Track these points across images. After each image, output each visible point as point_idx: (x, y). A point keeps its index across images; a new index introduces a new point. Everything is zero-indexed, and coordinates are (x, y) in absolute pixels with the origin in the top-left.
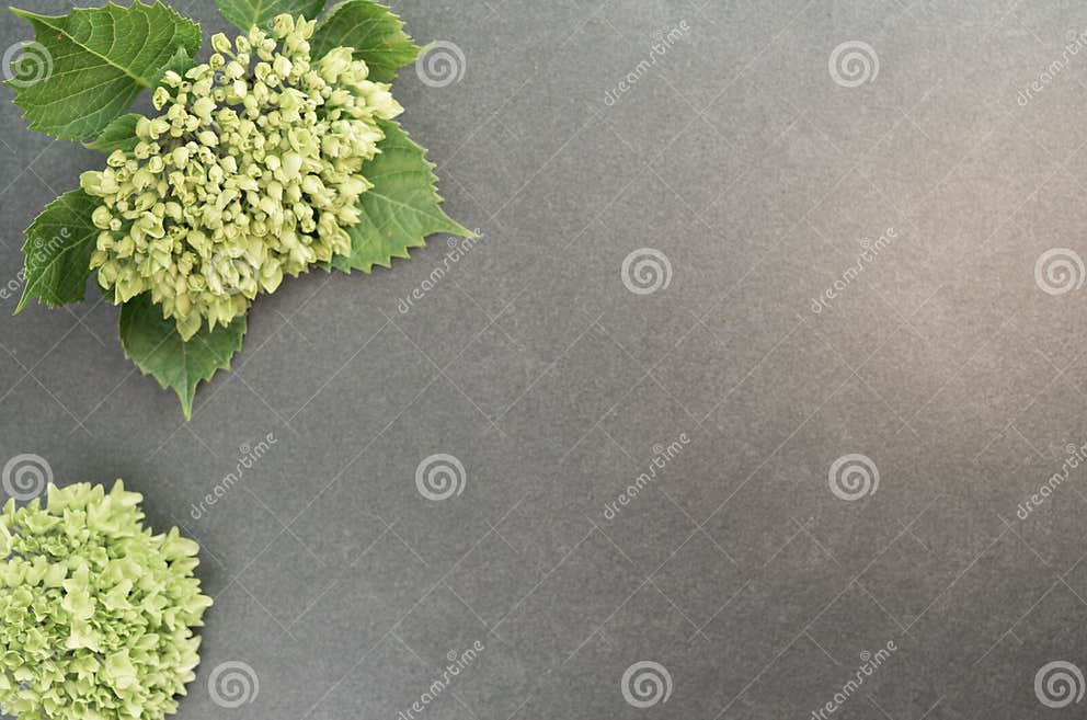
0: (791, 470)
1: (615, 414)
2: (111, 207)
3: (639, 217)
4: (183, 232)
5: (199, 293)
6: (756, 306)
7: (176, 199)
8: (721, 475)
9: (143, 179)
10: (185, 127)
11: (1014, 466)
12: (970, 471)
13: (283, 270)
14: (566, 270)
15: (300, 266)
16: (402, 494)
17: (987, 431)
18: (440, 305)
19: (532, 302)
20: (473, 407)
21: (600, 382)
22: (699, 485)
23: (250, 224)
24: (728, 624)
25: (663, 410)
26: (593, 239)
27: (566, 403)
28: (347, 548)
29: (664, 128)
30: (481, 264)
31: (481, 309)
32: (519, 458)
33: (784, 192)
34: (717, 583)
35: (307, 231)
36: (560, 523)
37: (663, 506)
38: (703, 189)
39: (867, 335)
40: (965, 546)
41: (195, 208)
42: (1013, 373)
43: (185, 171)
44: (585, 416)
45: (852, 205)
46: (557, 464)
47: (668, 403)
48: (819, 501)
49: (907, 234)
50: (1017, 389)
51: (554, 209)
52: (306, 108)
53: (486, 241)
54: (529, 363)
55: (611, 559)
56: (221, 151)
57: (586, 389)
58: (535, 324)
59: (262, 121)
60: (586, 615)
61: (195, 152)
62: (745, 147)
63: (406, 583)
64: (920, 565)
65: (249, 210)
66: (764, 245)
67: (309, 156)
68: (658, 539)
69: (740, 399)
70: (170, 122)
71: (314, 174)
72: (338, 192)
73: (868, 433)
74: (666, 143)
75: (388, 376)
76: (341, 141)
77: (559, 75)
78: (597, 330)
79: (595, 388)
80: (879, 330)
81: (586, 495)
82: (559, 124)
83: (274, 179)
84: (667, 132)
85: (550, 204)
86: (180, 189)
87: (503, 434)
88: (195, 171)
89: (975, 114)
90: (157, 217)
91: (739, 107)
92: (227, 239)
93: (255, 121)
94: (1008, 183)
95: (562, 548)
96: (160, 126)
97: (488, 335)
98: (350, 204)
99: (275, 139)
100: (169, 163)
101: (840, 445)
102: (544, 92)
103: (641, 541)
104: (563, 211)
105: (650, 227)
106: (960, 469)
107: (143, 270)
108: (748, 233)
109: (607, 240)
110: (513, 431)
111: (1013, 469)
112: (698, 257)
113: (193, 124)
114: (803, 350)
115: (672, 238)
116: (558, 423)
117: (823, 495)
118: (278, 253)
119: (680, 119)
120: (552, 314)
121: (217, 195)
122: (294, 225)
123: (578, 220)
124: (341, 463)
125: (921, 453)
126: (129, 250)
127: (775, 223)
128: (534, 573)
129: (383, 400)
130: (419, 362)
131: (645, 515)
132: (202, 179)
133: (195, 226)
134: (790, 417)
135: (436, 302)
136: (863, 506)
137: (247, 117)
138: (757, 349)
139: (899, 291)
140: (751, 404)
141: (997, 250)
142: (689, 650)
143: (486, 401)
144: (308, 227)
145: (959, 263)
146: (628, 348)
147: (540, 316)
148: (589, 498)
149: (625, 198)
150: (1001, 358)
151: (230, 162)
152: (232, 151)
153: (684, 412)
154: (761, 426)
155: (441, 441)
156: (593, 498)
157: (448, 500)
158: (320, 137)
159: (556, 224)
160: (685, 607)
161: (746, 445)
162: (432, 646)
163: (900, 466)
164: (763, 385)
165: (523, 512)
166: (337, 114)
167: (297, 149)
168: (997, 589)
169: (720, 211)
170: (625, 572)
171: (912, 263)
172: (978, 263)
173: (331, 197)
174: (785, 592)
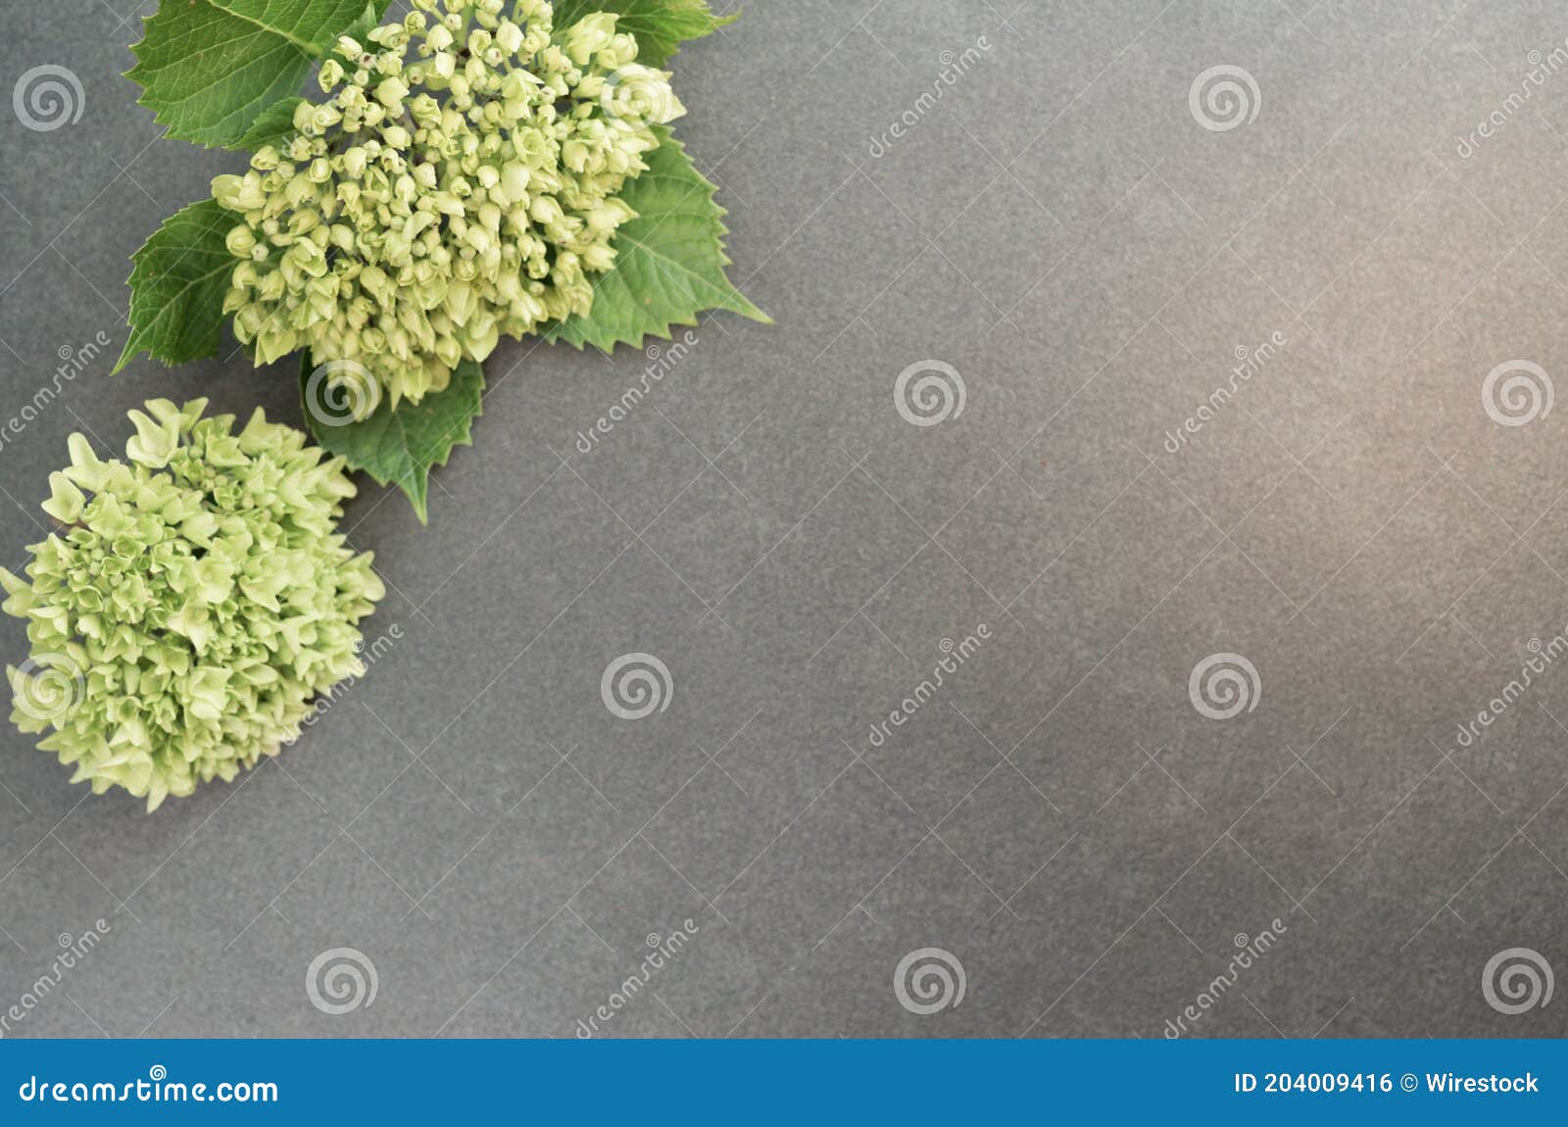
0: (1140, 678)
1: (887, 597)
2: (254, 227)
3: (921, 312)
4: (354, 268)
5: (378, 355)
6: (1090, 440)
7: (347, 221)
8: (1039, 686)
9: (300, 190)
10: (362, 119)
11: (1463, 672)
12: (1398, 680)
13: (499, 330)
14: (816, 389)
15: (524, 326)
16: (579, 712)
17: (1424, 622)
18: (634, 441)
19: (766, 436)
20: (682, 587)
21: (866, 552)
22: (1008, 700)
23: (452, 262)
24: (1050, 899)
25: (956, 591)
26: (855, 346)
27: (817, 582)
28: (500, 791)
29: (956, 184)
30: (695, 380)
31: (693, 445)
32: (749, 661)
33: (1130, 277)
34: (1034, 842)
35: (535, 276)
36: (808, 755)
37: (956, 731)
38: (1014, 272)
39: (1250, 484)
40: (1393, 787)
41: (374, 236)
42: (1462, 537)
43: (362, 183)
44: (843, 601)
45: (1229, 296)
46: (803, 669)
47: (964, 581)
48: (1181, 723)
49: (1308, 338)
50: (1467, 561)
51: (799, 302)
52: (539, 99)
53: (701, 349)
54: (763, 525)
55: (881, 806)
56: (414, 155)
57: (846, 562)
58: (771, 467)
59: (476, 114)
60: (845, 888)
61: (376, 155)
62: (1075, 213)
63: (586, 841)
64: (1328, 815)
65: (452, 242)
66: (1102, 353)
67: (542, 169)
68: (949, 778)
69: (1067, 575)
70: (341, 110)
71: (549, 194)
72: (585, 223)
73: (1251, 624)
74: (961, 208)
75: (559, 543)
76: (591, 149)
77: (805, 109)
78: (861, 476)
79: (859, 559)
80: (1268, 476)
81: (845, 715)
82: (806, 179)
83: (488, 200)
84: (962, 190)
85: (793, 294)
86: (353, 207)
87: (725, 627)
88: (376, 182)
89: (1406, 165)
90: (318, 246)
91: (1065, 154)
92: (418, 282)
93: (465, 114)
94: (1454, 263)
95: (811, 790)
96: (327, 115)
97: (705, 484)
98: (603, 241)
99: (493, 142)
100: (339, 169)
101: (1211, 642)
102: (785, 133)
103: (924, 780)
104: (812, 304)
105: (938, 328)
106: (1385, 678)
107: (297, 319)
108: (1078, 335)
109: (876, 346)
110: (741, 623)
111: (1464, 677)
112: (1006, 370)
113: (374, 115)
114: (1158, 504)
115: (970, 344)
116: (805, 609)
117: (1187, 714)
118: (495, 305)
119: (981, 172)
120: (795, 453)
121: (405, 219)
122: (517, 265)
123: (834, 318)
124: (492, 668)
125: (1328, 654)
126: (277, 290)
127: (1117, 321)
128: (770, 826)
129: (552, 578)
130: (605, 523)
131: (930, 742)
132: (384, 195)
133: (373, 260)
134: (1140, 602)
135: (630, 437)
136: (1245, 731)
137: (454, 107)
138: (1093, 505)
139: (1297, 419)
140: (1083, 583)
141: (1439, 360)
142: (994, 937)
143: (701, 578)
144: (538, 271)
145: (1383, 379)
146: (904, 504)
147: (779, 456)
148: (849, 719)
149: (902, 286)
150: (1444, 518)
151: (426, 172)
152: (431, 156)
153: (985, 595)
154: (1097, 614)
155: (637, 637)
156: (855, 718)
157: (646, 720)
158: (560, 143)
159: (802, 323)
160: (989, 875)
161: (1076, 642)
162: (622, 932)
163: (1298, 672)
164: (1100, 555)
165: (754, 739)
166: (586, 109)
167: (524, 159)
168: (1437, 850)
169: (1039, 306)
170: (901, 826)
171: (1316, 380)
172: (1412, 379)
173: (573, 230)
174: (1132, 855)
